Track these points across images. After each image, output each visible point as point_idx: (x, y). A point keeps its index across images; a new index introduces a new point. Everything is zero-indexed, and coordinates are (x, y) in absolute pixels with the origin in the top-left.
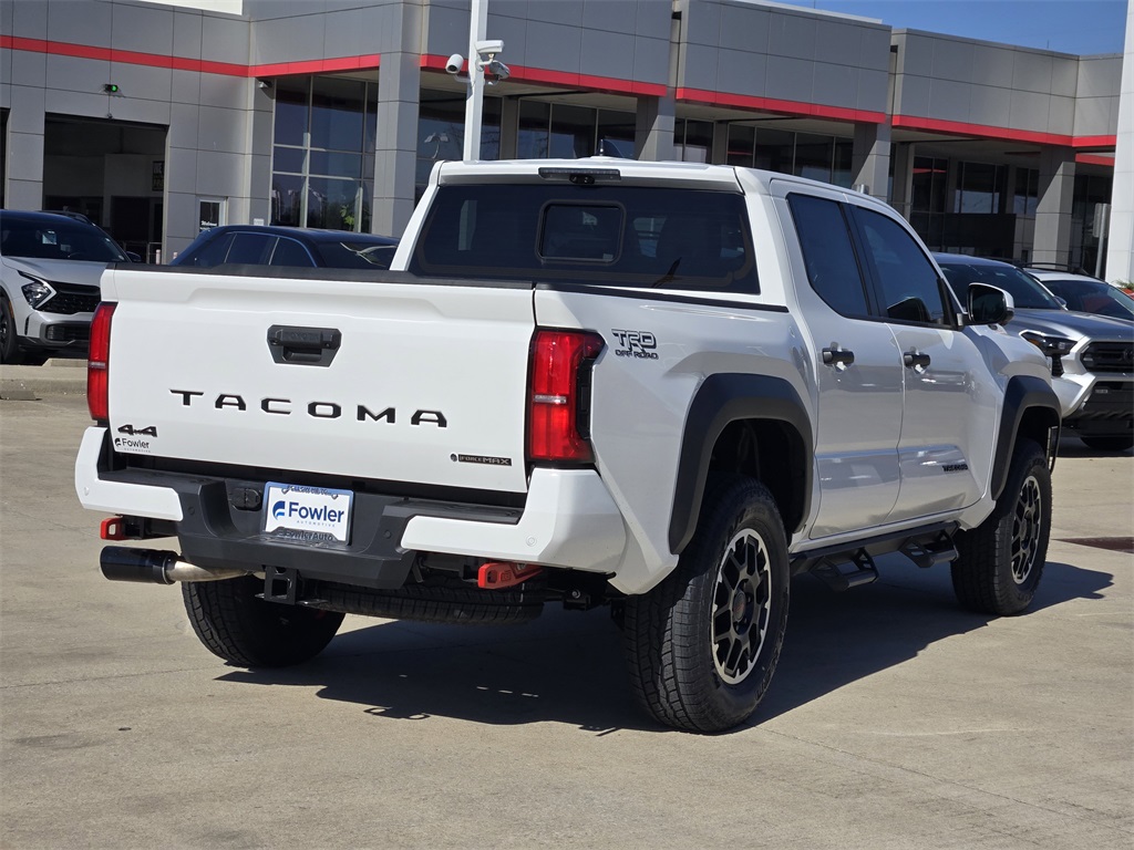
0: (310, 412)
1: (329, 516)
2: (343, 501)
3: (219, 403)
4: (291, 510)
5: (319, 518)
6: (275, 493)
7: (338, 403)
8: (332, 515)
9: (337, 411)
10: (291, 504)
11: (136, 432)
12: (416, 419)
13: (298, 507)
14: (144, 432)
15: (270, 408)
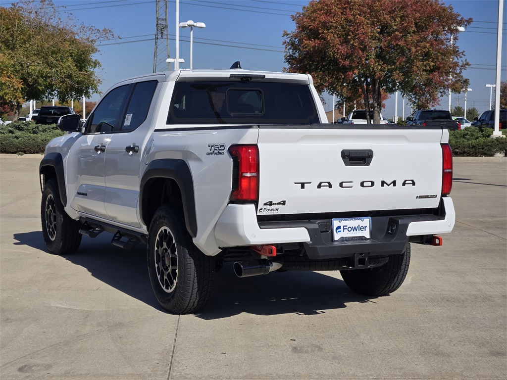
0: (361, 186)
1: (361, 229)
2: (366, 222)
3: (319, 186)
4: (344, 229)
5: (356, 230)
6: (336, 223)
7: (373, 181)
8: (362, 228)
9: (373, 184)
10: (344, 226)
11: (274, 204)
12: (404, 184)
13: (347, 227)
14: (279, 204)
15: (343, 186)
